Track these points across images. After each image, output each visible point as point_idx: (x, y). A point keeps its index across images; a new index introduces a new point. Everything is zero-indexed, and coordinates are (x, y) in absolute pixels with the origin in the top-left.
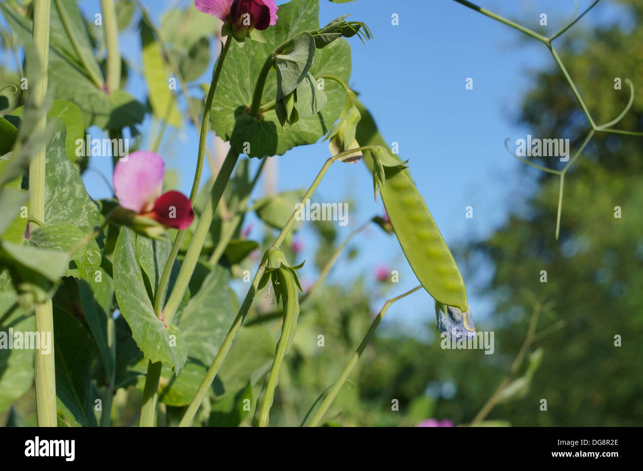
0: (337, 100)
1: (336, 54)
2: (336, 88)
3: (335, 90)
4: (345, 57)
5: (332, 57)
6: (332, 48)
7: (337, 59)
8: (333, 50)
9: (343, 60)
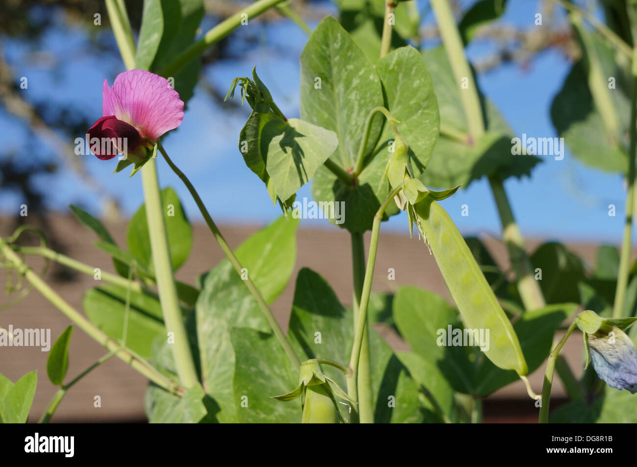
0: (428, 121)
1: (403, 70)
2: (419, 109)
3: (420, 112)
4: (415, 68)
5: (401, 75)
6: (395, 65)
7: (407, 75)
8: (396, 67)
9: (413, 72)
